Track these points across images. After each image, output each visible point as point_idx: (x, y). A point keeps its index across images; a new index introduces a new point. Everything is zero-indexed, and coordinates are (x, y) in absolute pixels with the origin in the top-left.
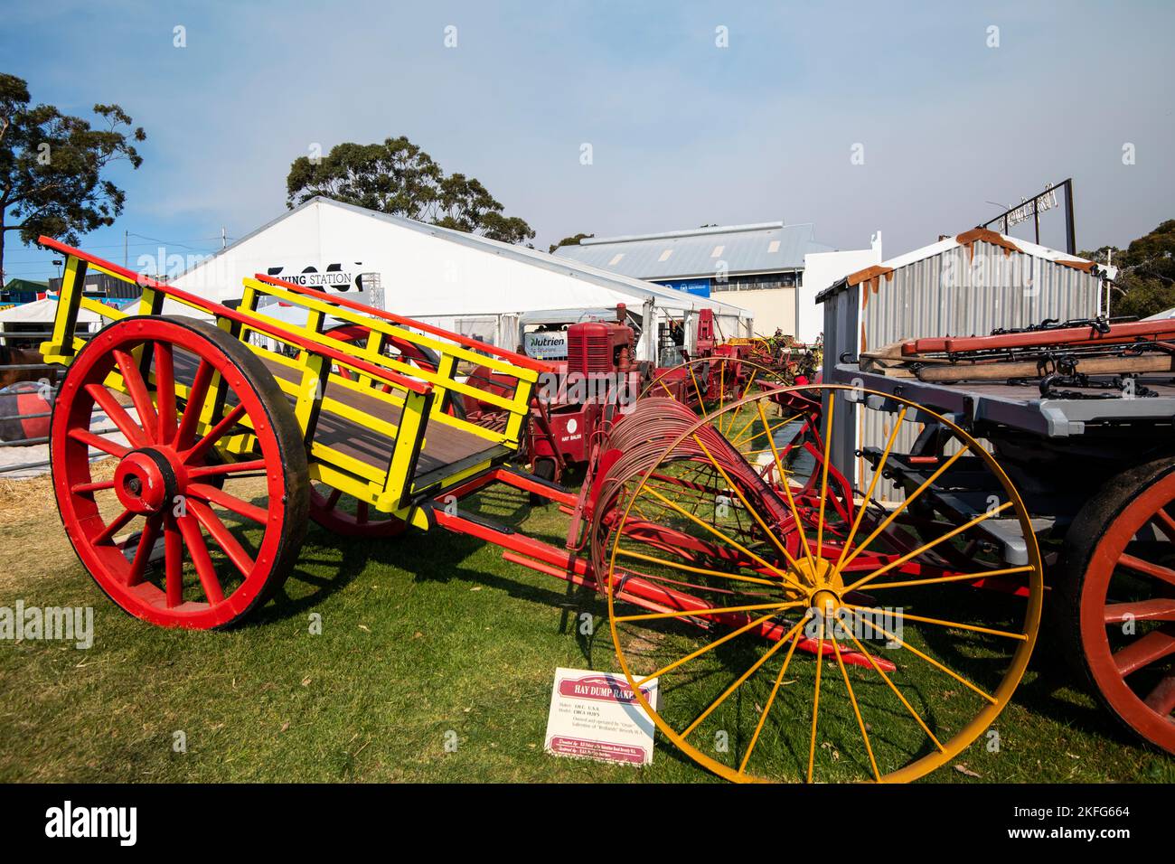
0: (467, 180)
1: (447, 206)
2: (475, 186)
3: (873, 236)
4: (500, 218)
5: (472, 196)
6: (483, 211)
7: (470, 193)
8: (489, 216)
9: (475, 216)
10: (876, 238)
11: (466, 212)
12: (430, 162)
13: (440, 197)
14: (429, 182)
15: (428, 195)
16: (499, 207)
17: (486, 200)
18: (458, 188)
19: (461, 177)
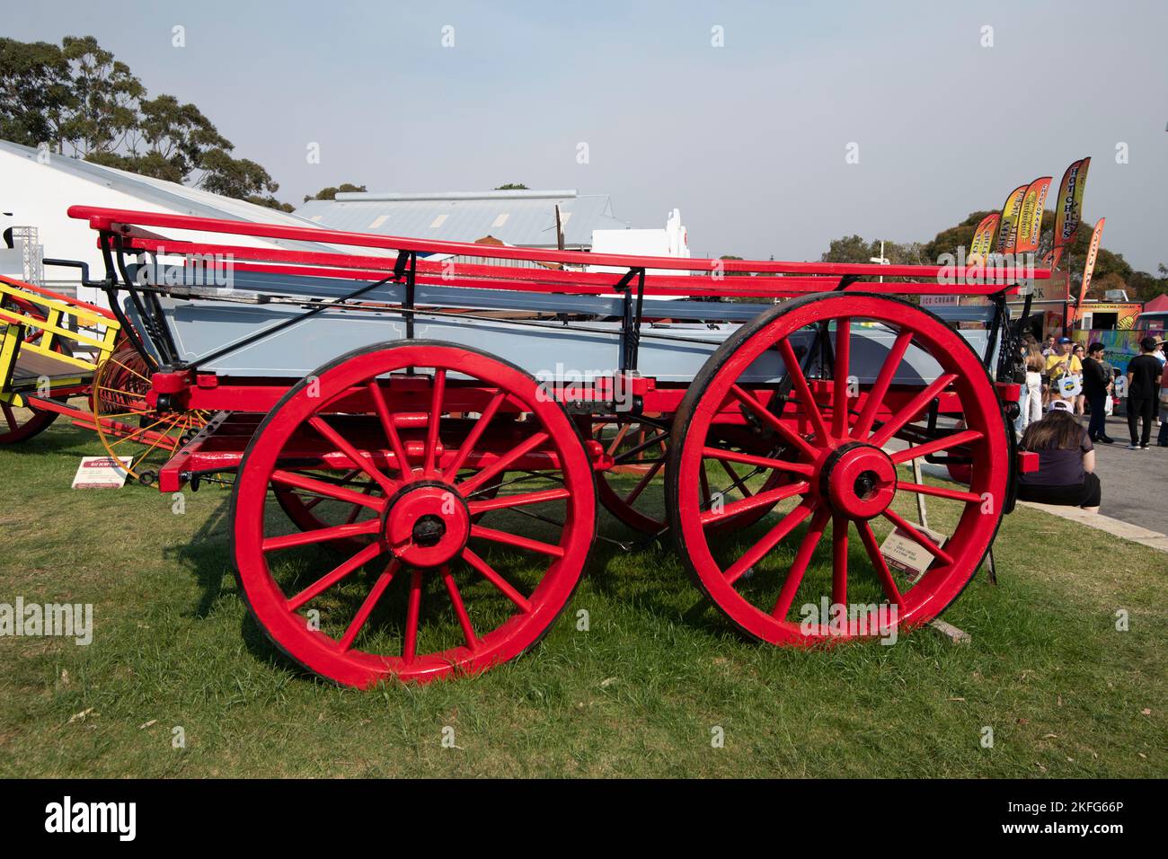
0: (180, 104)
1: (152, 137)
2: (191, 114)
3: (670, 214)
4: (227, 160)
5: (189, 127)
6: (204, 148)
7: (185, 122)
8: (211, 154)
9: (194, 153)
10: (672, 216)
11: (182, 146)
12: (128, 74)
13: (143, 126)
14: (125, 100)
15: (125, 119)
16: (227, 145)
17: (208, 133)
18: (165, 114)
19: (172, 100)
